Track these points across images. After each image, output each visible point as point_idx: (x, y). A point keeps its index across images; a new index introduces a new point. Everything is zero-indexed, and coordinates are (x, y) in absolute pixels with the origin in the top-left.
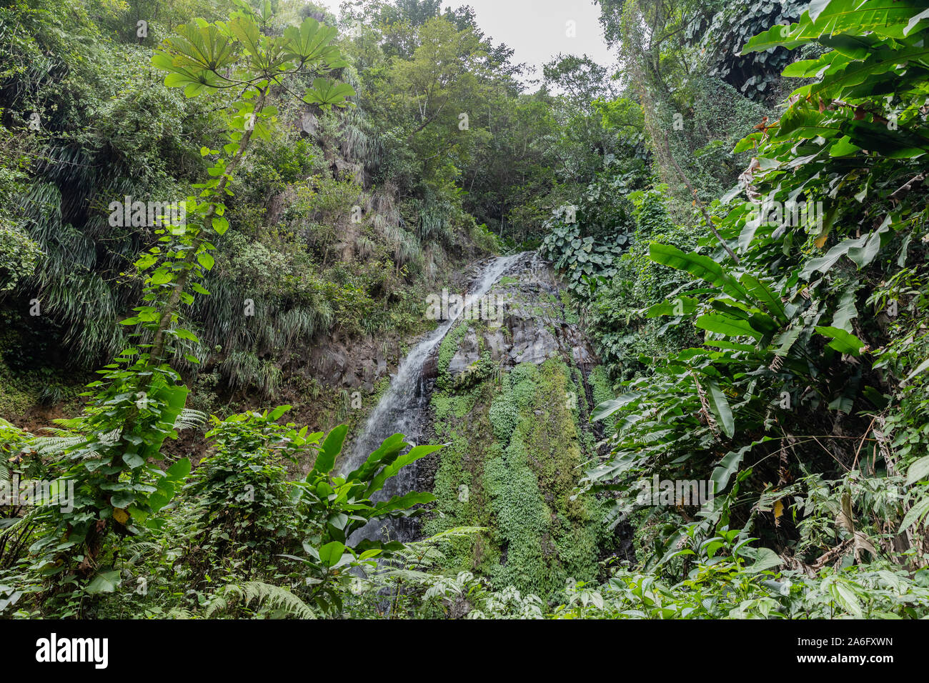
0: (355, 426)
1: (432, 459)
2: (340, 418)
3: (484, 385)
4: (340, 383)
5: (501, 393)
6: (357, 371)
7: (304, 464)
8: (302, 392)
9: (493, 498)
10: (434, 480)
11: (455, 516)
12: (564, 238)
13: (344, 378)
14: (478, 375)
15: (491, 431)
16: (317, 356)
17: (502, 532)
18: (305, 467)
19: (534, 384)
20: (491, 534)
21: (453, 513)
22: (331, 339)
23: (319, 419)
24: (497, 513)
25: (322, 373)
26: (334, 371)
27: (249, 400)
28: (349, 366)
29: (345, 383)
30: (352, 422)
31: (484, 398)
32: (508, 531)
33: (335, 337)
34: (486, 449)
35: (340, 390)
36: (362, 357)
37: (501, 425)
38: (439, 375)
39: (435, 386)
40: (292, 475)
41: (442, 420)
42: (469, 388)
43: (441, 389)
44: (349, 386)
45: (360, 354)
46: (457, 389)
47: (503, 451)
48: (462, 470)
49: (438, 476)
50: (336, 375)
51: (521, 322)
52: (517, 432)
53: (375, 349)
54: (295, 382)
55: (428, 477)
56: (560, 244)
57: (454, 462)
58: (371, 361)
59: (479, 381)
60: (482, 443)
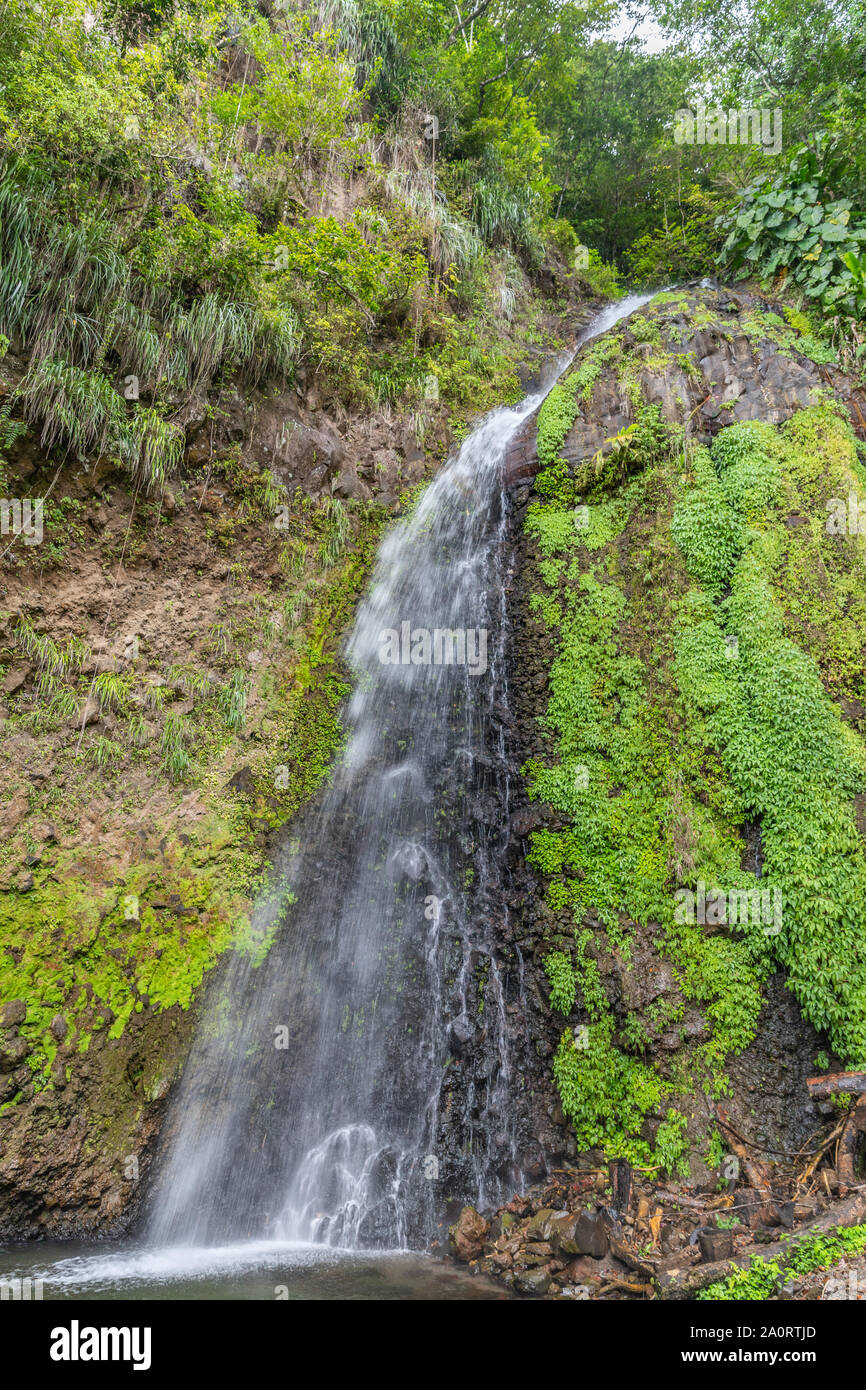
0: (365, 576)
1: (541, 636)
2: (328, 559)
3: (650, 473)
4: (325, 490)
5: (693, 486)
6: (362, 469)
7: (249, 650)
8: (239, 495)
9: (706, 712)
10: (549, 680)
11: (609, 758)
12: (782, 209)
13: (335, 482)
14: (635, 454)
15: (680, 565)
16: (273, 428)
17: (741, 793)
18: (254, 656)
19: (774, 462)
20: (713, 797)
21: (603, 752)
22: (303, 403)
23: (282, 558)
24: (723, 747)
25: (284, 463)
26: (312, 464)
27: (108, 497)
28: (344, 458)
29: (338, 490)
30: (356, 569)
31: (652, 502)
32: (758, 789)
33: (311, 399)
34: (673, 604)
35: (327, 502)
36: (373, 444)
37: (706, 552)
38: (542, 469)
39: (533, 493)
40: (224, 671)
41: (557, 554)
42: (611, 490)
43: (546, 498)
44: (345, 496)
45: (366, 437)
46: (585, 492)
47: (715, 607)
48: (618, 655)
49: (558, 670)
50: (317, 473)
51: (724, 343)
52: (749, 561)
53: (398, 430)
54: (223, 472)
55: (533, 674)
56: (776, 221)
57: (594, 639)
58: (392, 453)
59: (636, 468)
60: (661, 592)
